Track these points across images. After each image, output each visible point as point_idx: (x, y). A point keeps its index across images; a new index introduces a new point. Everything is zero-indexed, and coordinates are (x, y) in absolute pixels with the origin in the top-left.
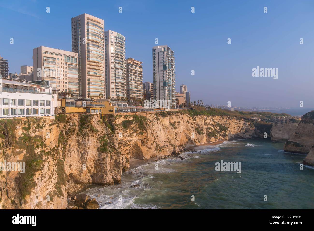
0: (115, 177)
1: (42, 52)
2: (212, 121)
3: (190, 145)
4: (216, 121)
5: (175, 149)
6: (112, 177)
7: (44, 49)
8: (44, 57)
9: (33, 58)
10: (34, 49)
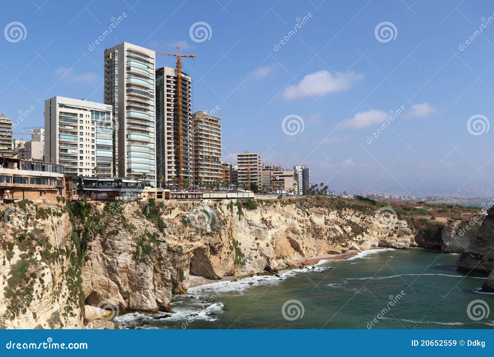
0: (161, 301)
1: (58, 106)
2: (339, 218)
3: (298, 257)
4: (346, 217)
5: (269, 263)
6: (157, 301)
7: (60, 100)
8: (60, 112)
9: (45, 114)
10: (45, 101)
